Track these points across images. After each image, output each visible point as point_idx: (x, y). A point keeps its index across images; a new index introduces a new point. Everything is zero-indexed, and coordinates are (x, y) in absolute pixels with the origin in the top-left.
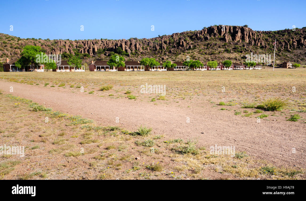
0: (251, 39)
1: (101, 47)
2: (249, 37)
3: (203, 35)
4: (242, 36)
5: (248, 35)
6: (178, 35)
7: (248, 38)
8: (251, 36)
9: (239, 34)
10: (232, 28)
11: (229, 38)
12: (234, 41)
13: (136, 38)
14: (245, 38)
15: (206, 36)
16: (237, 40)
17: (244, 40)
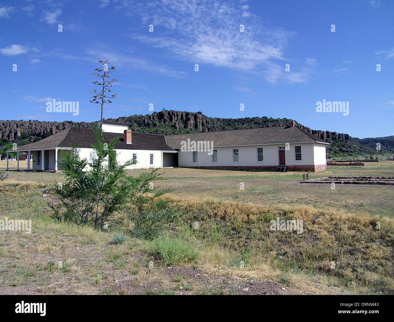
0: (204, 127)
1: (27, 131)
2: (203, 124)
3: (152, 121)
4: (195, 123)
5: (201, 122)
6: (124, 119)
7: (202, 126)
8: (205, 124)
9: (192, 121)
10: (184, 115)
11: (180, 125)
12: (186, 128)
13: (71, 121)
14: (198, 126)
15: (155, 122)
16: (189, 127)
17: (197, 128)
